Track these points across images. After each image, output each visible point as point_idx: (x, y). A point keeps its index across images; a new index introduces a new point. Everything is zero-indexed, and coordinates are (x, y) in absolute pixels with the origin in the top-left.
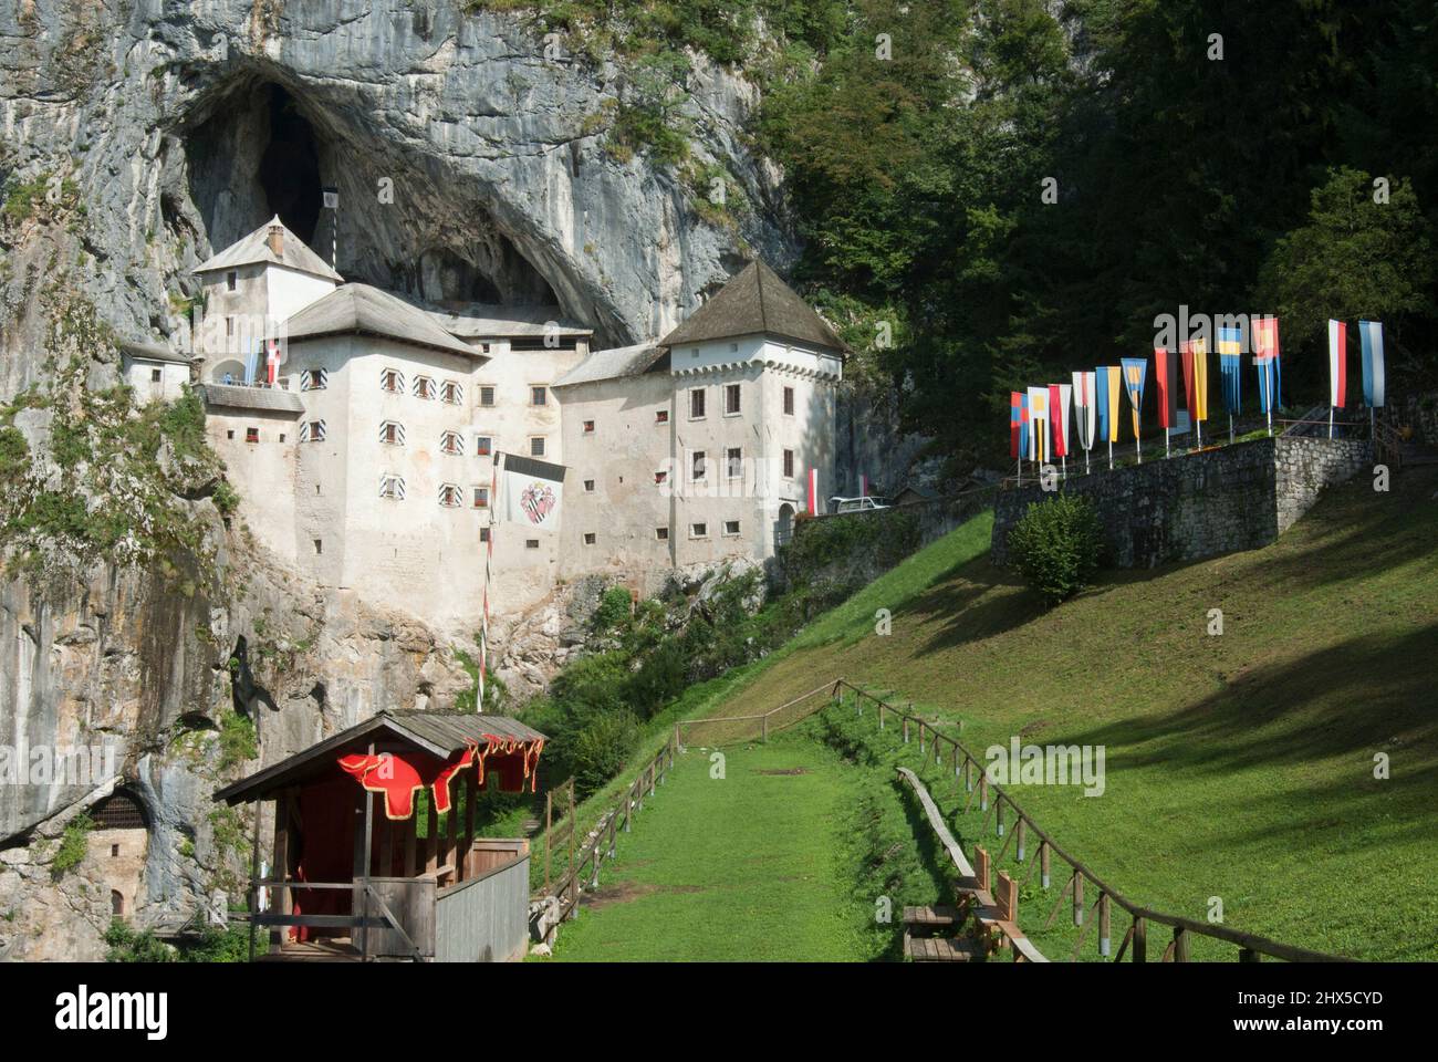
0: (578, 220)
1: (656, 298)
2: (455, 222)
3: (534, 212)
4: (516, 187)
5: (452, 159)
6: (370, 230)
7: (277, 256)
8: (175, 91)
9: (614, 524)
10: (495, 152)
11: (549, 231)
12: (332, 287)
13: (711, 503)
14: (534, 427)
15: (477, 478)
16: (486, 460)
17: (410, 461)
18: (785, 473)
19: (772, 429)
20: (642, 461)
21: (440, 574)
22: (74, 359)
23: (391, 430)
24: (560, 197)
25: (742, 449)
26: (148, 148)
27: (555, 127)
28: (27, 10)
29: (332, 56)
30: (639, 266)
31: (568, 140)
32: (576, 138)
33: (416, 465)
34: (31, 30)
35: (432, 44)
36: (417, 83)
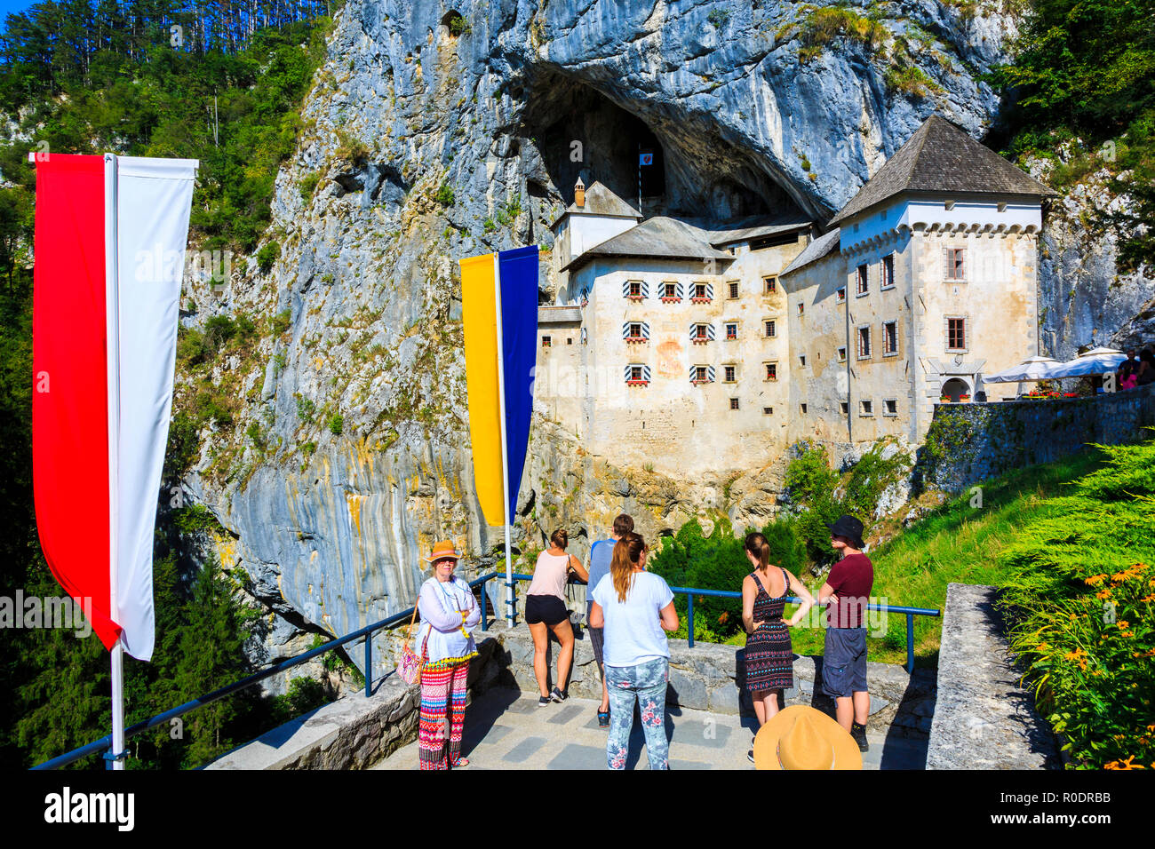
0: (786, 126)
2: (711, 154)
3: (746, 128)
4: (729, 111)
5: (683, 99)
7: (580, 207)
8: (510, 105)
9: (816, 396)
10: (710, 85)
11: (762, 142)
12: (635, 223)
13: (875, 380)
14: (767, 313)
15: (727, 358)
16: (733, 343)
17: (656, 352)
18: (952, 344)
19: (927, 298)
20: (831, 338)
21: (694, 437)
22: (435, 300)
23: (635, 329)
24: (768, 109)
25: (897, 325)
26: (497, 149)
27: (752, 46)
28: (418, 76)
29: (580, 44)
30: (846, 155)
31: (764, 55)
32: (770, 51)
33: (663, 353)
34: (419, 88)
35: (647, 7)
36: (642, 45)
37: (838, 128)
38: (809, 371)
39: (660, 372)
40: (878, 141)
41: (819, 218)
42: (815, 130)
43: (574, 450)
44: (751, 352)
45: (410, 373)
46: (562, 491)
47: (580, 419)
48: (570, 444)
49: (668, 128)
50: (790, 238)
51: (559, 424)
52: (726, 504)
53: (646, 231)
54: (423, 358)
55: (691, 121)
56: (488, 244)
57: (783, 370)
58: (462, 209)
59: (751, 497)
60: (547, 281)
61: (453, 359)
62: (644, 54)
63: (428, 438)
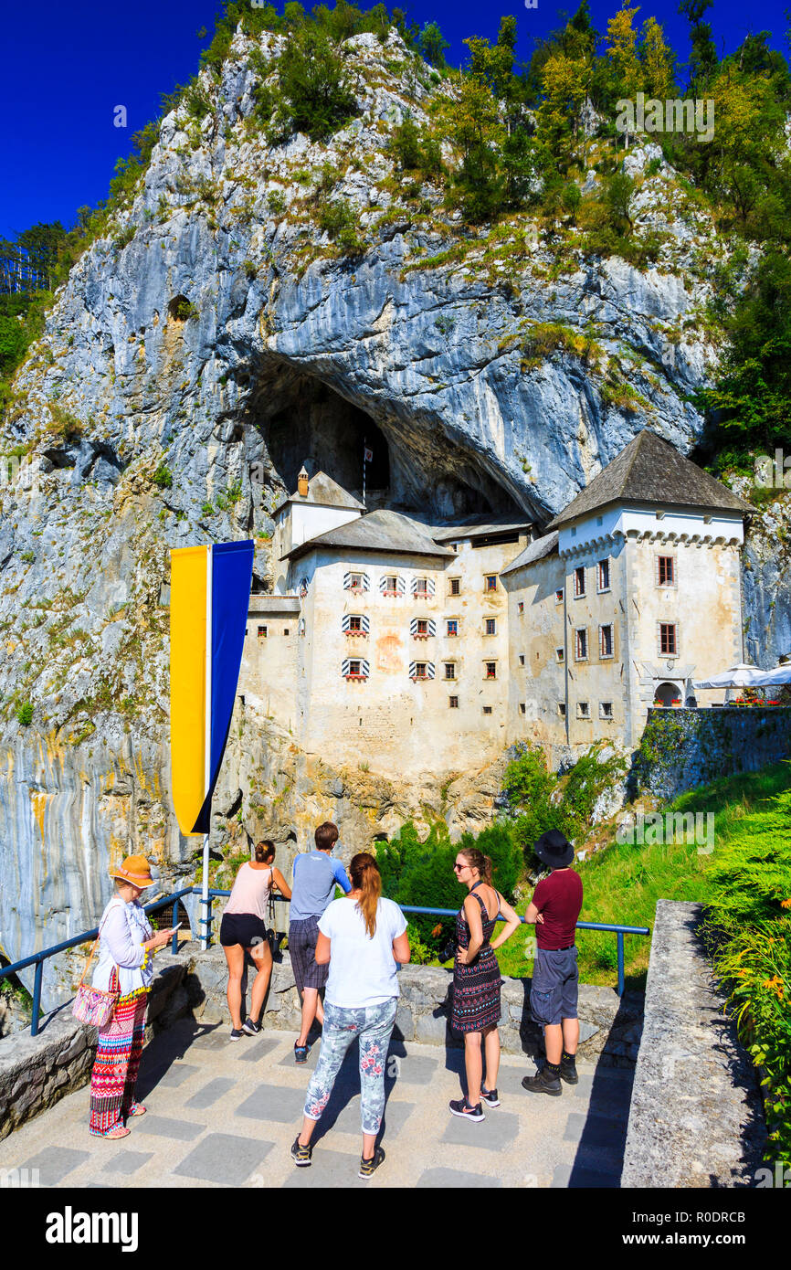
0: (508, 430)
2: (436, 451)
3: (470, 429)
4: (454, 412)
5: (409, 398)
7: (302, 496)
8: (235, 391)
9: (535, 697)
10: (435, 386)
11: (484, 444)
12: (358, 515)
13: (591, 683)
14: (488, 610)
15: (447, 655)
16: (453, 640)
17: (376, 646)
18: (664, 650)
19: (640, 603)
20: (549, 639)
21: (412, 736)
22: (145, 584)
23: (355, 622)
24: (491, 413)
25: (612, 628)
26: (220, 434)
27: (476, 353)
28: (141, 357)
29: (308, 338)
30: (564, 460)
31: (487, 362)
32: (494, 359)
33: (382, 648)
34: (142, 368)
35: (376, 309)
36: (370, 343)
37: (557, 436)
38: (528, 671)
39: (379, 667)
40: (595, 451)
41: (540, 522)
42: (535, 436)
43: (287, 747)
44: (471, 650)
45: (112, 661)
46: (271, 791)
47: (295, 714)
48: (283, 740)
49: (394, 424)
50: (510, 537)
51: (272, 718)
52: (443, 806)
53: (369, 524)
54: (128, 645)
55: (417, 418)
56: (206, 529)
57: (502, 668)
58: (179, 492)
59: (468, 799)
60: (265, 569)
61: (161, 647)
62: (372, 352)
63: (127, 731)
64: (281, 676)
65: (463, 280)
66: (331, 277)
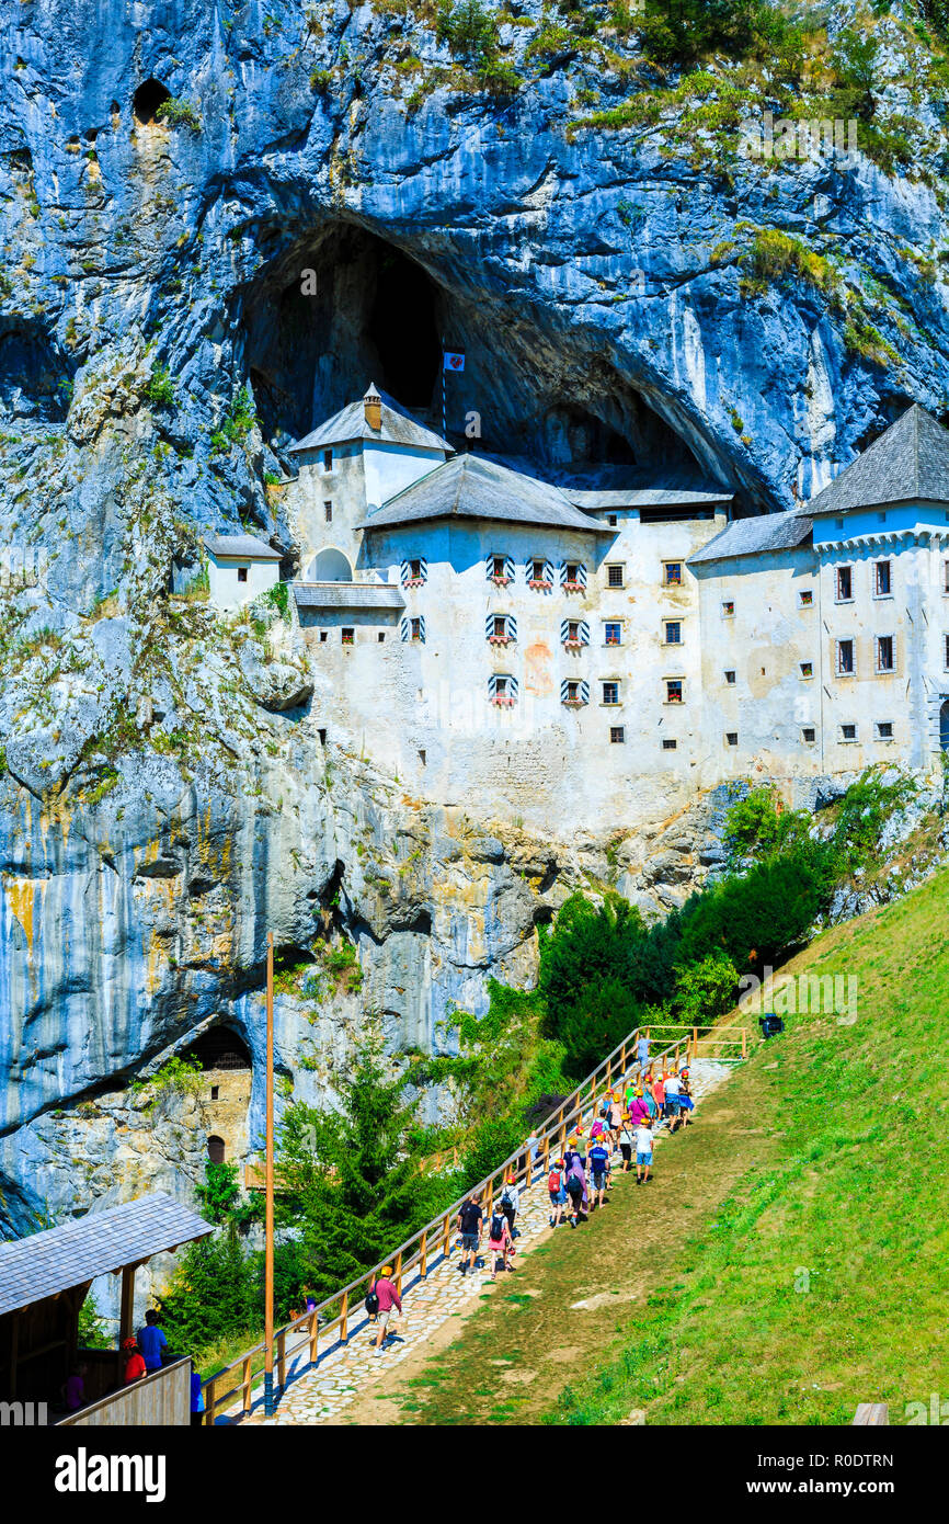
0: (711, 369)
1: (807, 453)
2: (575, 375)
3: (657, 361)
4: (636, 335)
5: (562, 307)
6: (488, 387)
7: (374, 430)
8: (254, 253)
9: (757, 722)
10: (610, 295)
11: (676, 382)
12: (443, 460)
13: (860, 701)
14: (668, 611)
15: (607, 672)
16: (614, 650)
17: (524, 657)
18: (948, 664)
19: (930, 613)
20: (785, 650)
21: (565, 783)
22: (154, 562)
23: (499, 622)
24: (687, 343)
25: (894, 639)
26: (228, 321)
27: (678, 259)
28: (92, 179)
29: (420, 202)
30: (785, 416)
31: (690, 275)
32: (701, 272)
33: (531, 661)
34: (95, 200)
35: (530, 176)
36: (517, 223)
37: (779, 383)
38: (744, 691)
39: (529, 688)
40: (827, 408)
42: (750, 381)
43: (398, 801)
44: (643, 664)
45: (127, 677)
46: (390, 858)
47: (399, 754)
48: (388, 789)
49: (521, 332)
50: (705, 512)
51: (367, 762)
52: (612, 873)
54: (144, 655)
55: (572, 335)
57: (694, 687)
58: (181, 413)
59: (663, 857)
61: (199, 658)
62: (517, 236)
63: (186, 780)
64: (376, 699)
65: (657, 153)
66: (460, 119)
